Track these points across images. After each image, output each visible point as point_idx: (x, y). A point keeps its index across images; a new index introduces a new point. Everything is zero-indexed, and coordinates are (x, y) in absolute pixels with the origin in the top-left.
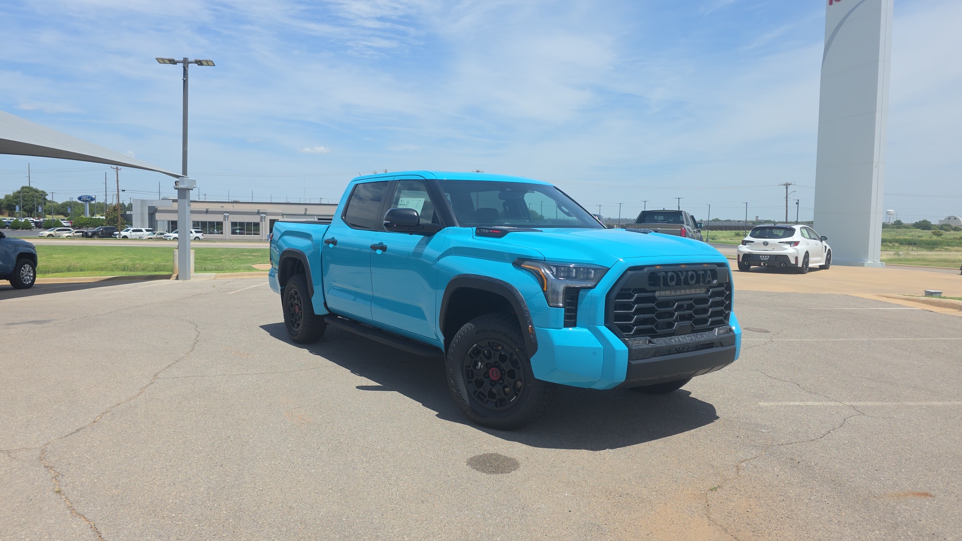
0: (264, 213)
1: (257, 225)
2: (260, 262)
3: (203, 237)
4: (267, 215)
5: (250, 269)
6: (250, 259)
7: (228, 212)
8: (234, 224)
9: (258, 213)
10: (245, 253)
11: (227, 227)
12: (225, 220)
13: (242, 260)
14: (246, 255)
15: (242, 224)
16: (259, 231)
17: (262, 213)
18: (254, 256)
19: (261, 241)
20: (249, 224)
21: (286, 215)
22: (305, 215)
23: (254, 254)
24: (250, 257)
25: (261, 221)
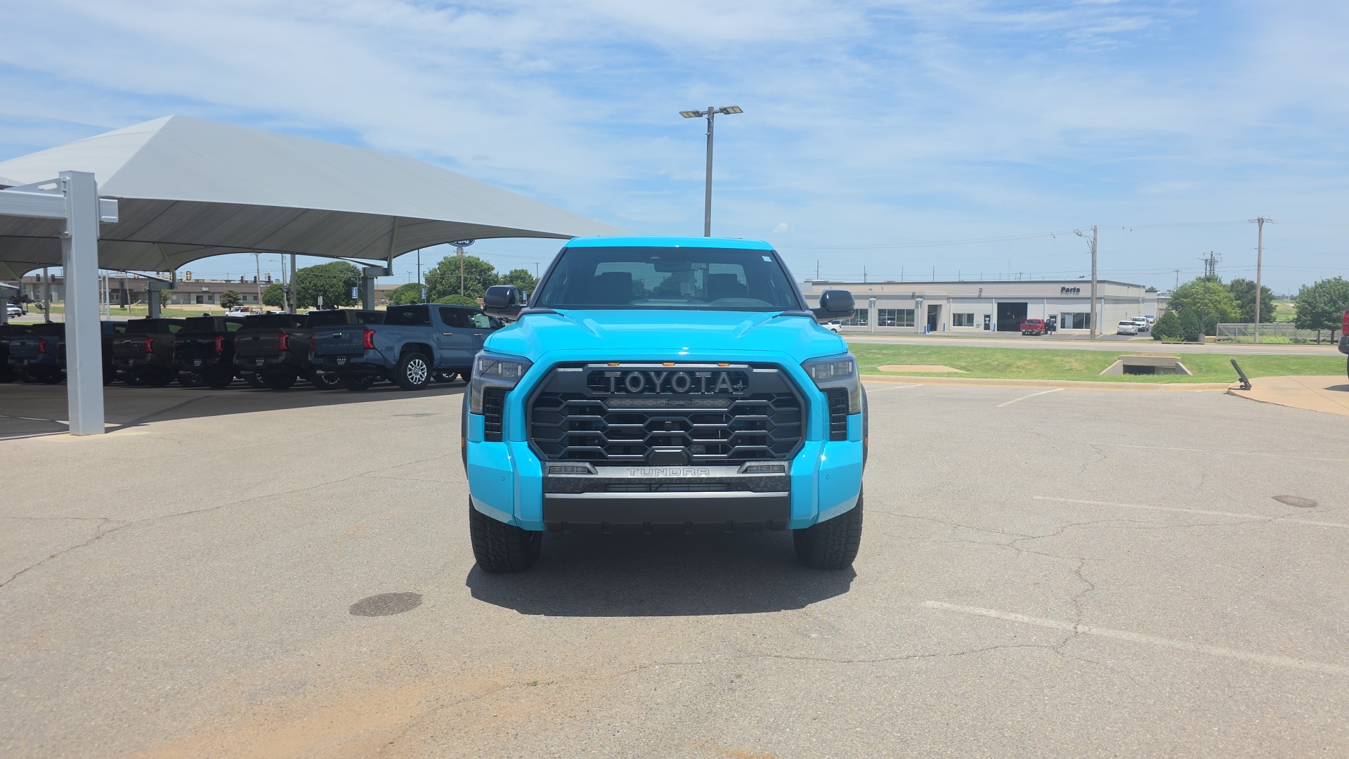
0: (921, 297)
1: (911, 313)
2: (889, 362)
3: (841, 329)
4: (924, 299)
5: (875, 370)
6: (877, 358)
7: (875, 297)
8: (881, 312)
9: (913, 297)
10: (874, 351)
11: (873, 316)
12: (870, 307)
13: (868, 359)
14: (874, 353)
15: (891, 312)
16: (913, 321)
17: (919, 297)
18: (884, 354)
19: (916, 334)
20: (901, 312)
21: (952, 298)
22: (979, 298)
23: (885, 352)
24: (879, 356)
25: (917, 307)
